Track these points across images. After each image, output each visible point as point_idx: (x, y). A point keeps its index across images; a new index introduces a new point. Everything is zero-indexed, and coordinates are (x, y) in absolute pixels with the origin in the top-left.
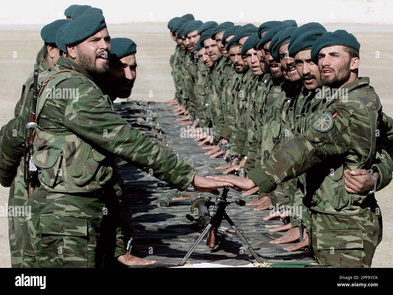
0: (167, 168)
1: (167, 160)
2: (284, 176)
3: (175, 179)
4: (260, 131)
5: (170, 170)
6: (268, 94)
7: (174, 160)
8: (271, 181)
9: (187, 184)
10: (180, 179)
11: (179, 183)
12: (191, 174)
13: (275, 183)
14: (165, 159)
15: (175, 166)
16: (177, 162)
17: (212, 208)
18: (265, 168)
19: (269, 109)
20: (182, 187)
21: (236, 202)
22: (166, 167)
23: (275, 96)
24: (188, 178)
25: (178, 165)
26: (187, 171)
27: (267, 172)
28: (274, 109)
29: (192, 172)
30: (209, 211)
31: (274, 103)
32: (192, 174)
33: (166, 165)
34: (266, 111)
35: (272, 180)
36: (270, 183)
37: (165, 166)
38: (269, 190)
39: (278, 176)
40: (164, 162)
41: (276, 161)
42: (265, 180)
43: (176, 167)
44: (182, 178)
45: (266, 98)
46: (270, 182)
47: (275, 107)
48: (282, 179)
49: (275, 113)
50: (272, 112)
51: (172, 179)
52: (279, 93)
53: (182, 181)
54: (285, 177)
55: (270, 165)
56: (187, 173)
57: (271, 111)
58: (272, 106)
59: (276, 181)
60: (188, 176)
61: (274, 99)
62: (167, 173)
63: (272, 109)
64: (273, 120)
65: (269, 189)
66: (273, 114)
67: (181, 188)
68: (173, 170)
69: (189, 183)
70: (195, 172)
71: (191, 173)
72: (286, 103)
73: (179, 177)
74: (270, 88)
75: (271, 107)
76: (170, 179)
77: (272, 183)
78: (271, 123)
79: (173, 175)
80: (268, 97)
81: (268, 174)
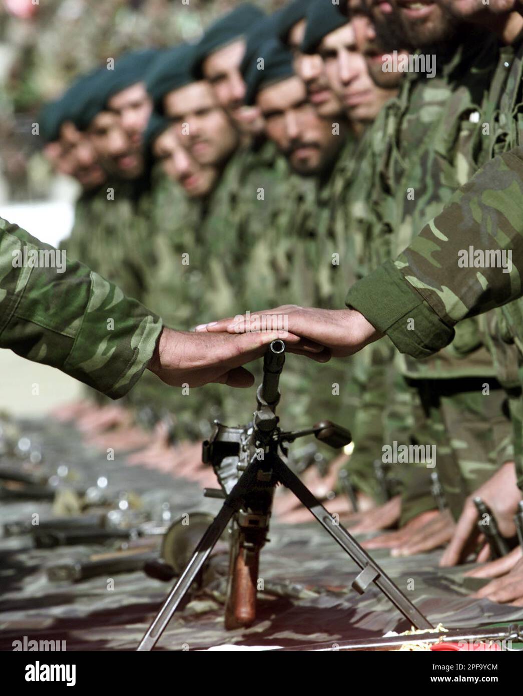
0: (55, 314)
1: (55, 286)
2: (476, 288)
3: (90, 354)
4: (382, 250)
5: (68, 322)
6: (404, 114)
7: (79, 285)
8: (432, 310)
9: (134, 370)
10: (104, 353)
11: (101, 368)
12: (146, 332)
13: (447, 315)
14: (45, 285)
15: (84, 307)
16: (89, 292)
17: (229, 465)
18: (407, 264)
19: (411, 165)
20: (116, 382)
21: (317, 432)
22: (52, 311)
23: (427, 115)
24: (136, 348)
25: (94, 302)
26: (131, 322)
27: (414, 281)
28: (430, 163)
29: (148, 326)
30: (220, 480)
31: (426, 139)
32: (149, 334)
33: (52, 306)
34: (399, 175)
35: (436, 306)
36: (426, 318)
37: (47, 309)
38: (426, 347)
39: (455, 290)
40: (45, 295)
41: (444, 238)
42: (410, 307)
43: (89, 311)
44: (113, 350)
45: (398, 131)
46: (427, 312)
47: (432, 156)
48: (472, 301)
49: (436, 178)
50: (424, 172)
51: (75, 354)
52: (442, 104)
53: (115, 357)
54: (479, 292)
55: (421, 254)
56: (129, 332)
57: (418, 171)
58: (421, 151)
59: (448, 308)
60: (134, 341)
61: (427, 129)
62: (56, 332)
63: (423, 163)
64: (429, 202)
65: (427, 342)
66: (429, 181)
67: (112, 386)
68: (77, 323)
69: (140, 367)
70: (159, 326)
71: (144, 328)
72: (465, 124)
73: (102, 346)
74: (411, 91)
75: (416, 158)
76: (69, 354)
77: (435, 319)
78: (423, 214)
79: (80, 341)
80: (405, 125)
81: (419, 285)
